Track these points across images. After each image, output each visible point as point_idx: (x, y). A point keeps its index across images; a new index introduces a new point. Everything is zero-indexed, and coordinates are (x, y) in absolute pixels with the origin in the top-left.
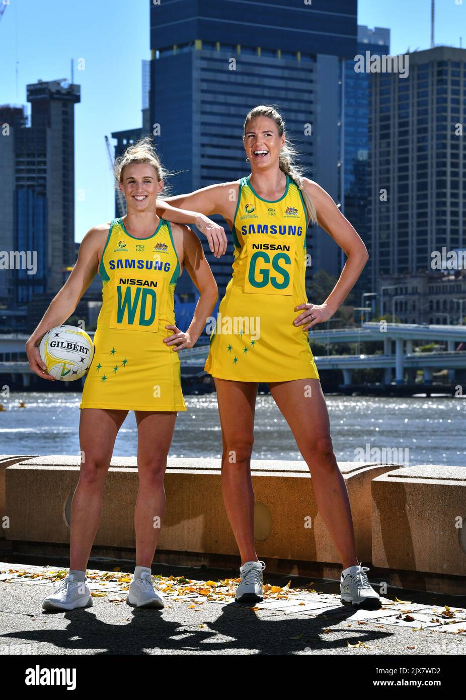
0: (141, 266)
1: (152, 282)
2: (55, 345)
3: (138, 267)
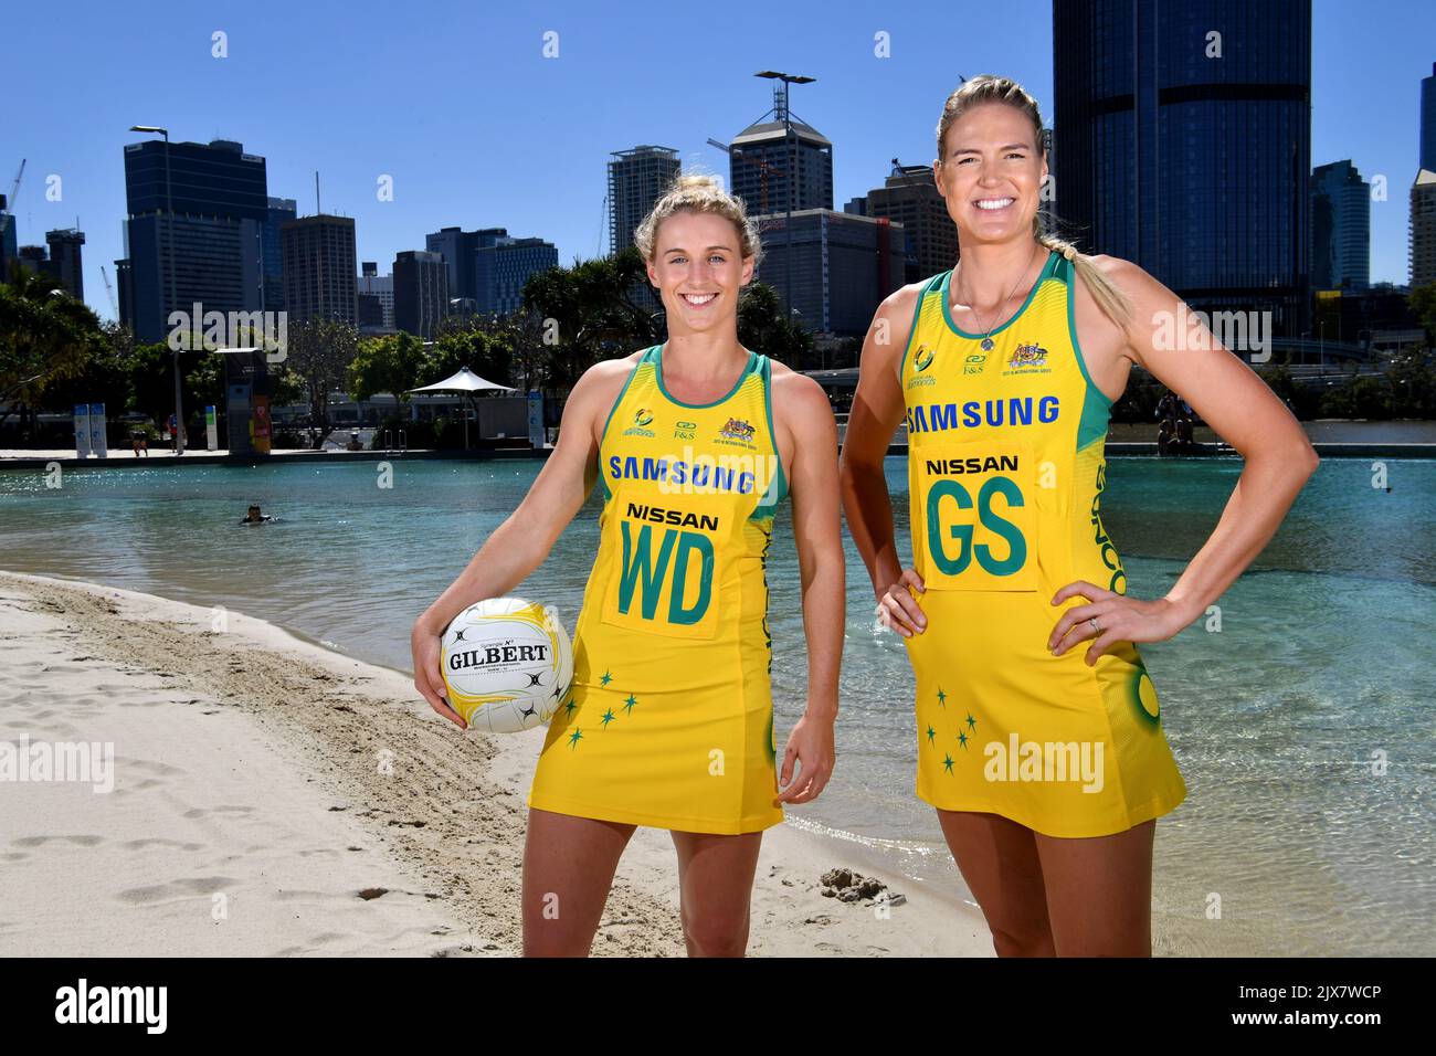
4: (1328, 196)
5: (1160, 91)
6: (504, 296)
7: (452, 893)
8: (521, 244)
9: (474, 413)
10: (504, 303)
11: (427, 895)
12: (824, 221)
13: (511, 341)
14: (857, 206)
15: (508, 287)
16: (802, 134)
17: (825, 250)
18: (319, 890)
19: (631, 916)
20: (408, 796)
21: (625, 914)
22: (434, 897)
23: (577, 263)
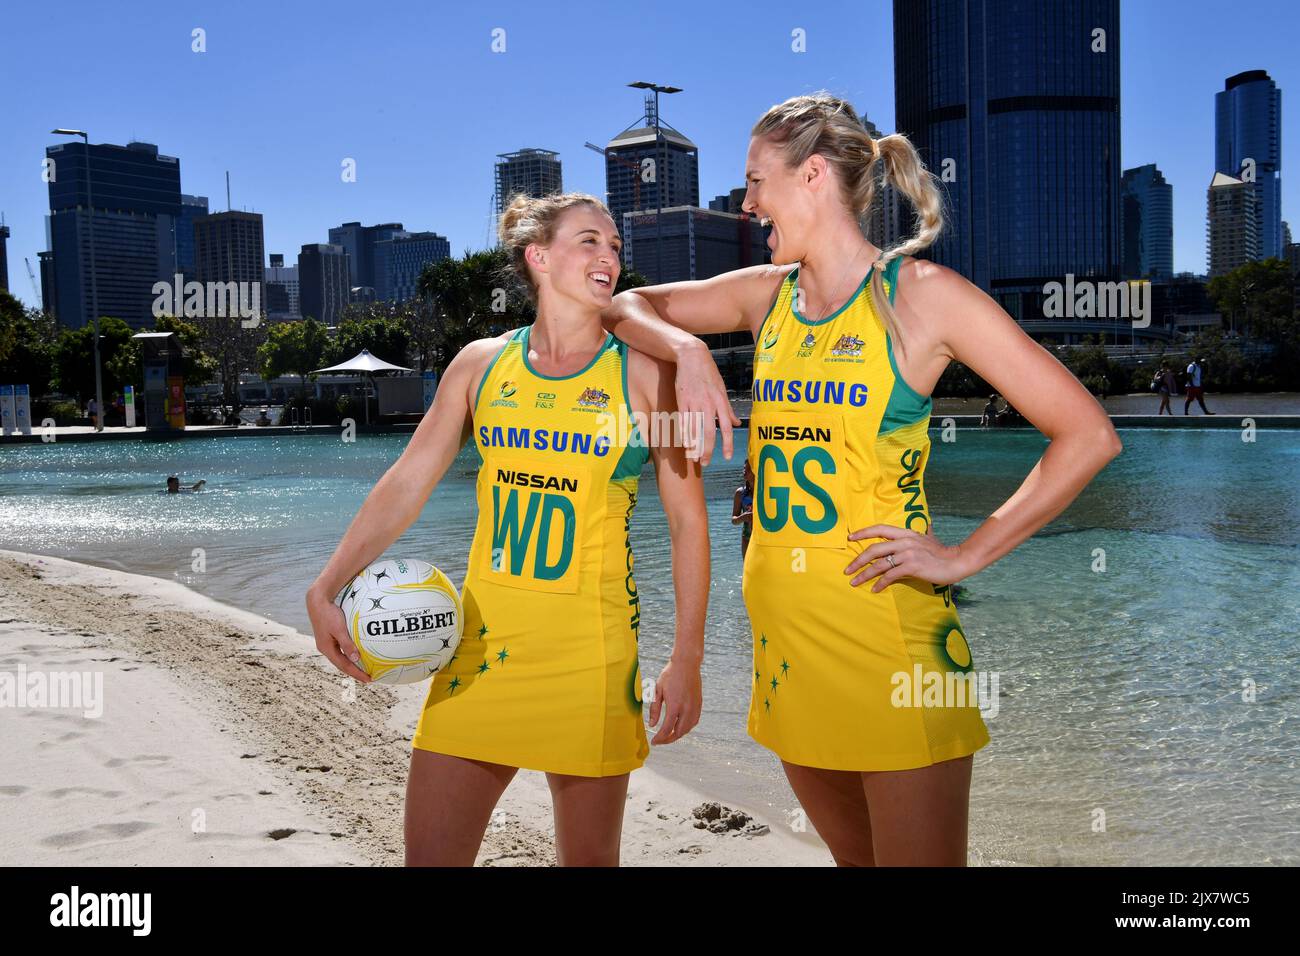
0: (541, 445)
1: (566, 481)
2: (378, 630)
3: (536, 445)
4: (1137, 196)
5: (989, 101)
6: (400, 285)
7: (355, 832)
8: (416, 237)
9: (374, 391)
10: (400, 291)
11: (332, 834)
12: (691, 217)
13: (408, 326)
14: (721, 203)
15: (404, 276)
16: (670, 139)
17: (692, 243)
18: (232, 832)
19: (521, 850)
20: (314, 743)
21: (515, 848)
22: (339, 835)
23: (468, 256)
